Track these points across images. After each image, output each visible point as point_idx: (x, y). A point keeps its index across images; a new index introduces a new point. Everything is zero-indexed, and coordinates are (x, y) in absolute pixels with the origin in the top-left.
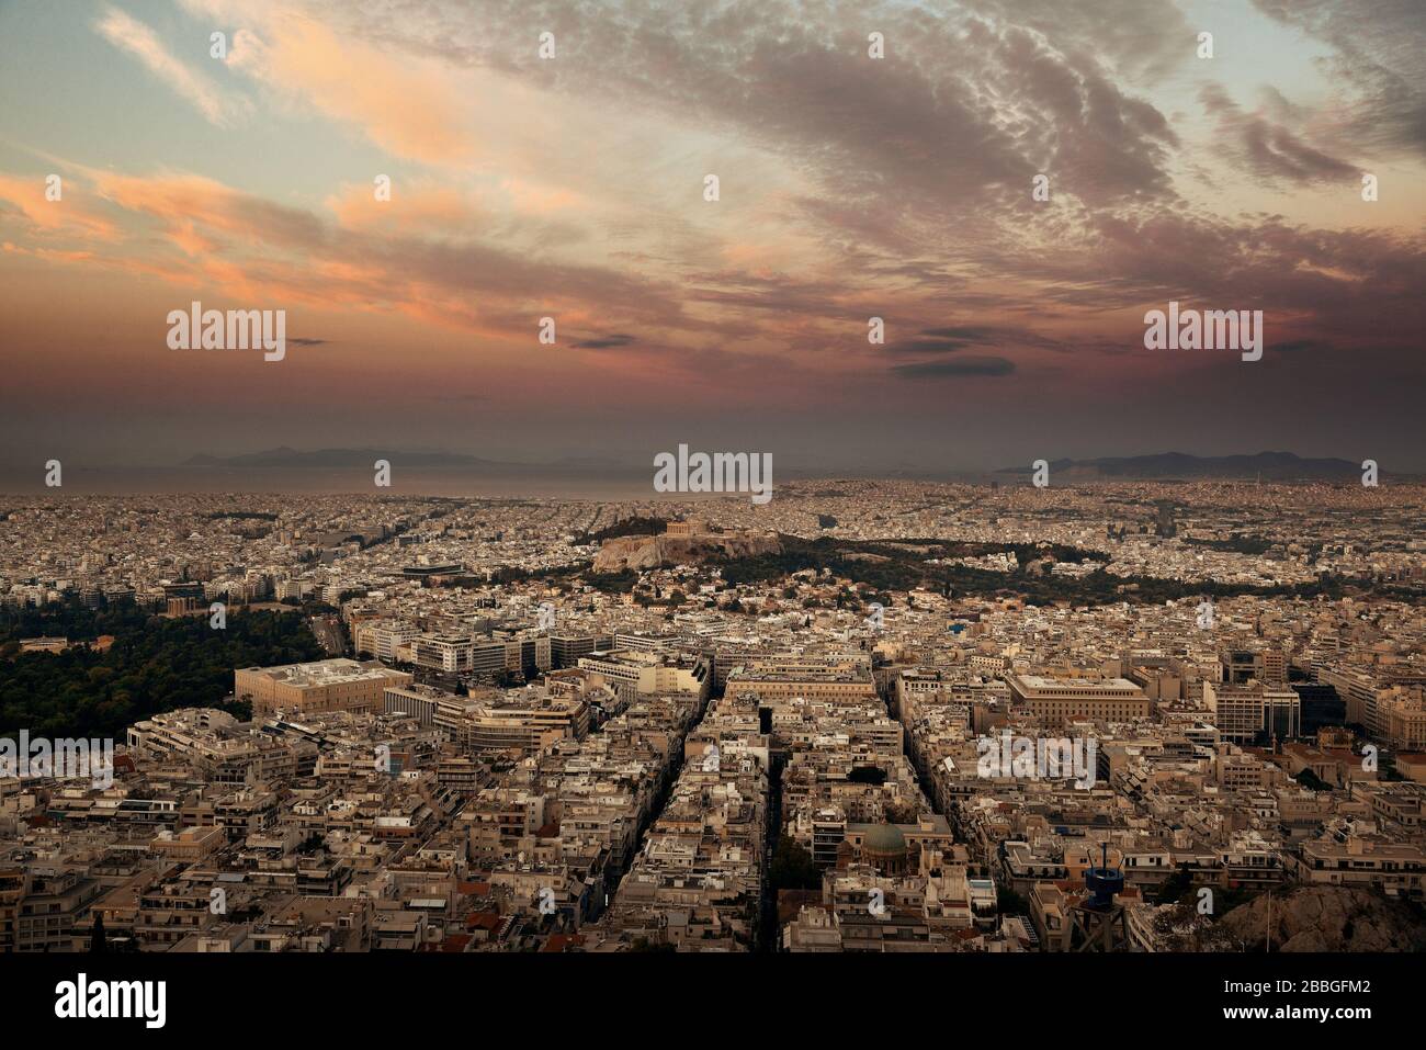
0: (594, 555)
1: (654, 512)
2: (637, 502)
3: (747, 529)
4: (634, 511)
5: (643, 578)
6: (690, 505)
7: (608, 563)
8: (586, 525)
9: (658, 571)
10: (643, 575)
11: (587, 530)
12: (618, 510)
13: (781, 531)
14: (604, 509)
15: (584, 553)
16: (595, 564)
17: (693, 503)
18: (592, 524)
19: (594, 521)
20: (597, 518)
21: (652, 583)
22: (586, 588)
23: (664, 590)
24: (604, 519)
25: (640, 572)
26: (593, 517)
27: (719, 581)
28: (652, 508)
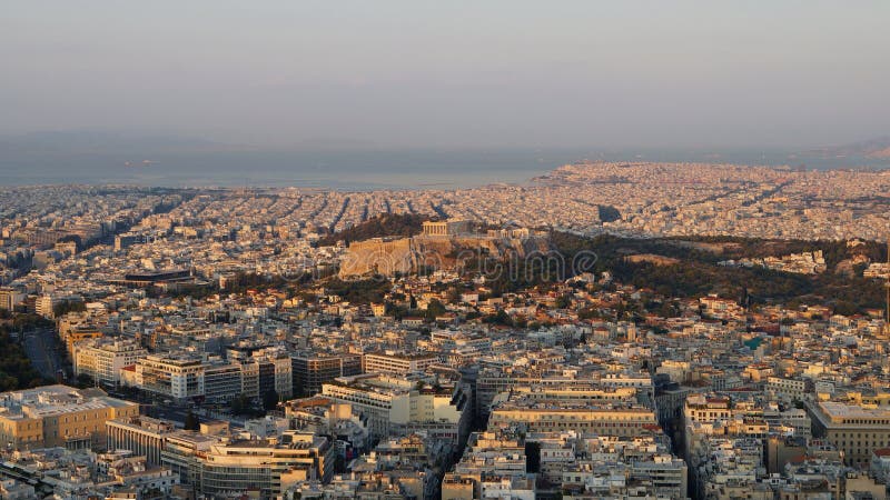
0: (340, 258)
1: (409, 205)
4: (387, 204)
5: (396, 286)
8: (331, 220)
9: (414, 277)
10: (396, 282)
11: (333, 226)
12: (368, 201)
13: (555, 226)
14: (352, 200)
15: (329, 255)
17: (454, 192)
18: (338, 218)
19: (341, 215)
20: (344, 210)
21: (406, 291)
22: (331, 298)
23: (420, 299)
24: (352, 213)
25: (393, 279)
26: (339, 209)
27: (482, 289)
28: (408, 199)
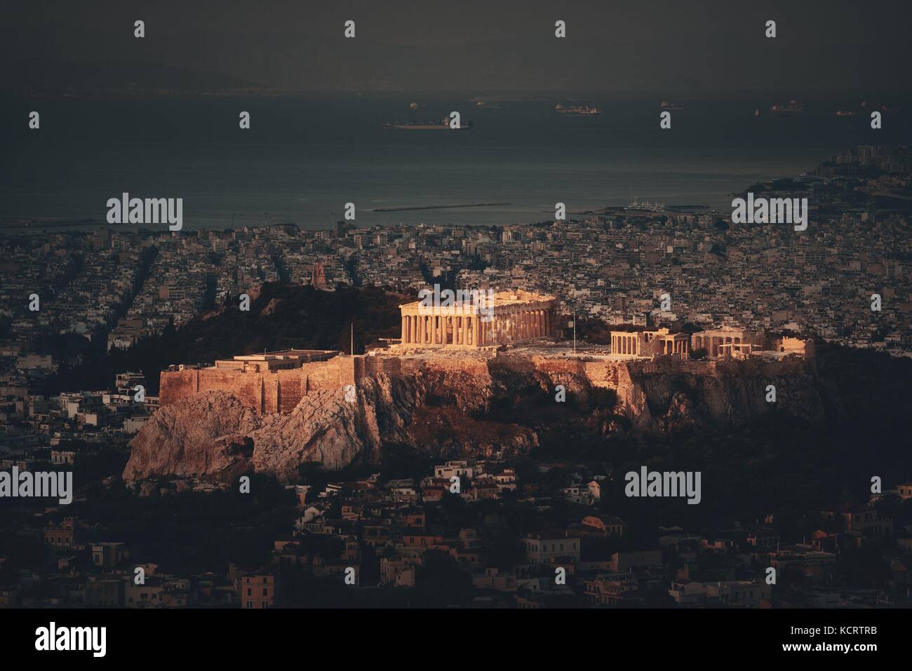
0: (131, 425)
1: (351, 265)
2: (290, 229)
3: (699, 327)
4: (278, 262)
5: (311, 511)
6: (483, 239)
7: (180, 456)
8: (97, 315)
9: (370, 482)
10: (312, 498)
11: (101, 333)
12: (216, 258)
13: (828, 332)
14: (167, 256)
15: (92, 419)
16: (135, 461)
17: (498, 232)
18: (120, 310)
19: (128, 301)
20: (138, 286)
21: (346, 526)
22: (97, 549)
23: (391, 554)
24: (164, 292)
25: (303, 490)
26: (123, 282)
27: (593, 521)
28: (348, 252)
